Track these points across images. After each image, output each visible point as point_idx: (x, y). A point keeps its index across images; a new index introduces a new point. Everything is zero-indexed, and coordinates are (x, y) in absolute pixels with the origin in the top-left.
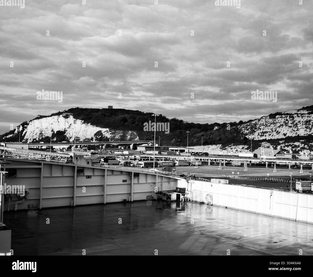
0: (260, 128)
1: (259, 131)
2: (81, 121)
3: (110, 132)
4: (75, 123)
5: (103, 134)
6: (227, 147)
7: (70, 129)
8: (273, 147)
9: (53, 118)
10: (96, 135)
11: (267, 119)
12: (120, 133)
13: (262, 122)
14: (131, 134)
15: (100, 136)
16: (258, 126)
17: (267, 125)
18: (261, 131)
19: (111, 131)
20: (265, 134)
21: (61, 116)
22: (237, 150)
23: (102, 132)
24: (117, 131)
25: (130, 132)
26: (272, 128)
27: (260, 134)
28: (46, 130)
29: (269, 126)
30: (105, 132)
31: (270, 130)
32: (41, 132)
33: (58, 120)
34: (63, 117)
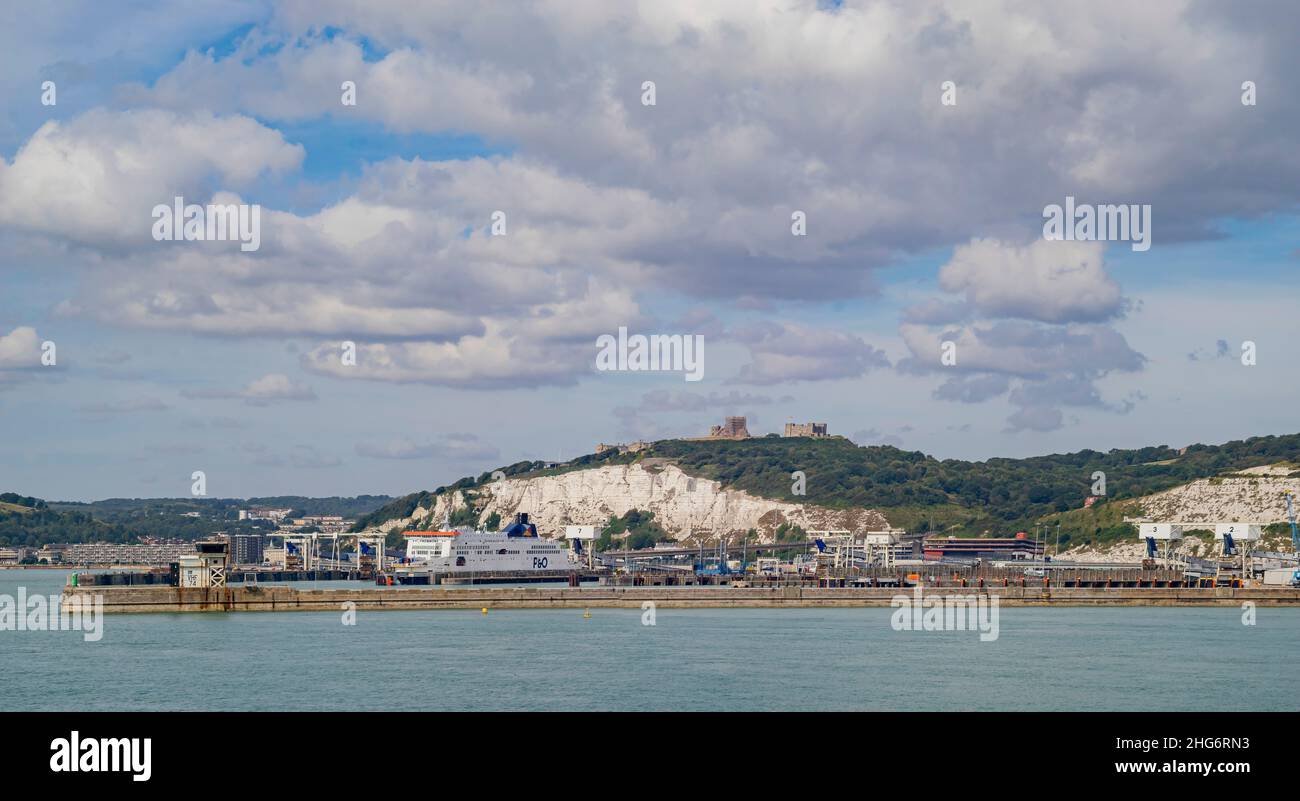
0: (1188, 504)
1: (1185, 513)
2: (713, 482)
3: (806, 513)
4: (691, 487)
5: (788, 518)
6: (1112, 548)
7: (671, 504)
8: (1205, 546)
9: (606, 473)
10: (762, 521)
11: (1204, 487)
12: (836, 517)
13: (1193, 493)
14: (869, 518)
15: (779, 525)
16: (1183, 501)
17: (1202, 499)
18: (1189, 513)
19: (810, 512)
20: (1195, 519)
21: (637, 467)
22: (1132, 555)
23: (785, 514)
24: (828, 512)
25: (866, 513)
26: (1210, 505)
27: (1186, 519)
28: (581, 508)
29: (1206, 501)
30: (791, 514)
31: (1207, 511)
32: (566, 513)
33: (624, 478)
34: (643, 468)
